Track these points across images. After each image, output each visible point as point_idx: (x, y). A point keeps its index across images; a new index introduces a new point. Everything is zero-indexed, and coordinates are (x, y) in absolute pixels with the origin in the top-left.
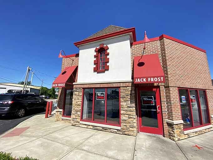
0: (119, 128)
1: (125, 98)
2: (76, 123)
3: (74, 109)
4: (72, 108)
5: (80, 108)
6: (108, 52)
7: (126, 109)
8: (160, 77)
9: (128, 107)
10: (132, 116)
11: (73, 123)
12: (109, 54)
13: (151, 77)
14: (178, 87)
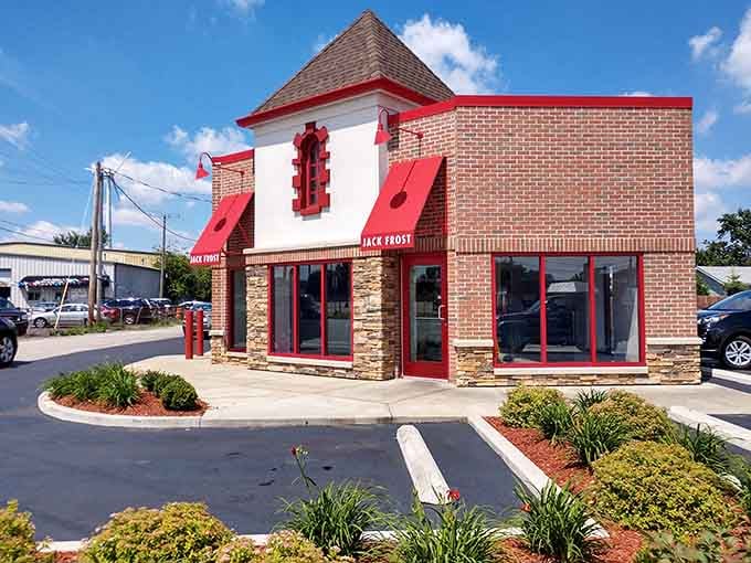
0: (348, 365)
1: (362, 288)
2: (257, 362)
3: (252, 325)
4: (246, 323)
5: (266, 322)
6: (327, 150)
7: (363, 316)
8: (405, 233)
9: (369, 311)
10: (374, 334)
11: (252, 362)
12: (329, 157)
13: (390, 235)
14: (493, 254)
